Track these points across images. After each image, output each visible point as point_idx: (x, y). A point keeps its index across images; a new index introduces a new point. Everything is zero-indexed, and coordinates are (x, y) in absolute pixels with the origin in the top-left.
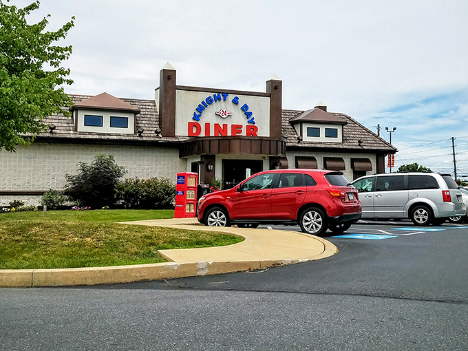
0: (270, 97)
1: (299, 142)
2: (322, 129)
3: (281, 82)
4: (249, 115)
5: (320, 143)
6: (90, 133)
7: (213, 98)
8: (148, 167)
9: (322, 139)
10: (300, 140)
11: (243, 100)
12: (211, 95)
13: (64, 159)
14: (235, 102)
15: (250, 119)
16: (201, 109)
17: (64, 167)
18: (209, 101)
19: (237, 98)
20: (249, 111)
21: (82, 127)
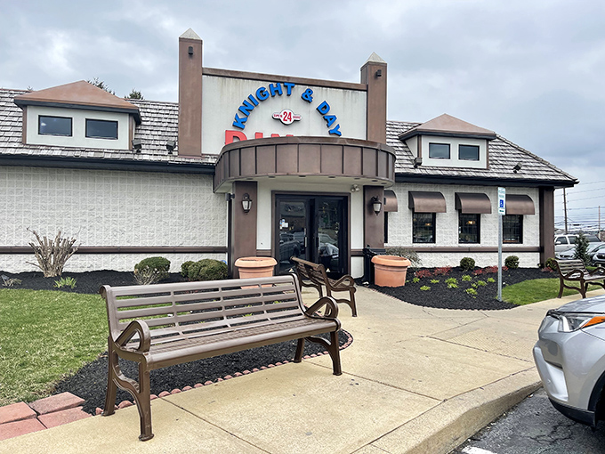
0: (367, 91)
1: (416, 167)
2: (455, 146)
3: (385, 66)
4: (330, 120)
5: (452, 169)
6: (48, 147)
7: (267, 89)
8: (159, 207)
9: (454, 163)
10: (417, 164)
11: (319, 96)
12: (266, 85)
13: (12, 192)
14: (307, 98)
15: (333, 127)
16: (247, 109)
17: (11, 206)
18: (262, 95)
19: (310, 91)
20: (330, 113)
21: (33, 137)
